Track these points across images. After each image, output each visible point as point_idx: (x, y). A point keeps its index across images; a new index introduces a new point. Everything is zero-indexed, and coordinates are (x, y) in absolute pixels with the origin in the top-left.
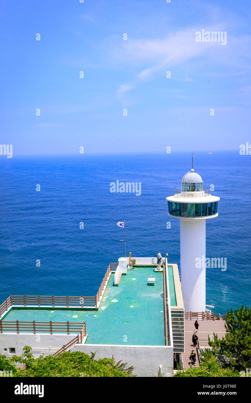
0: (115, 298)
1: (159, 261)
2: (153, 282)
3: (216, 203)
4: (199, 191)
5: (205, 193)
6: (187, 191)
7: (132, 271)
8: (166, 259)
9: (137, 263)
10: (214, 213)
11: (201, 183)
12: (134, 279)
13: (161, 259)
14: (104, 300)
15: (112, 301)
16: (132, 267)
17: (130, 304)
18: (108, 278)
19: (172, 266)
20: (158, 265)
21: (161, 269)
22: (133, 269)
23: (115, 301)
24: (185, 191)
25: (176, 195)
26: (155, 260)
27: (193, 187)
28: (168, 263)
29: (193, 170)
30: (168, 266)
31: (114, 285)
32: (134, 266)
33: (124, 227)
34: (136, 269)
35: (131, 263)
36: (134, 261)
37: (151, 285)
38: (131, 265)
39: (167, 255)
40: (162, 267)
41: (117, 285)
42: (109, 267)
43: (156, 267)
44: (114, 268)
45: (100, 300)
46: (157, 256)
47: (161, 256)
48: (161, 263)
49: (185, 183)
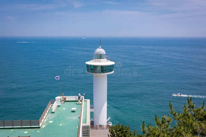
0: (51, 120)
1: (79, 98)
2: (74, 110)
3: (113, 65)
4: (104, 59)
5: (107, 60)
6: (97, 59)
7: (64, 104)
8: (84, 97)
9: (67, 99)
10: (112, 71)
11: (105, 54)
12: (64, 109)
13: (80, 97)
14: (45, 122)
15: (49, 122)
16: (64, 102)
17: (60, 123)
18: (49, 109)
19: (87, 101)
20: (79, 100)
21: (81, 103)
22: (65, 103)
23: (51, 122)
24: (96, 59)
25: (91, 61)
26: (77, 97)
27: (100, 57)
28: (84, 99)
29: (100, 47)
30: (84, 101)
31: (52, 113)
32: (65, 101)
33: (59, 79)
34: (66, 103)
35: (63, 99)
36: (65, 99)
37: (73, 112)
38: (63, 101)
39: (84, 94)
40: (81, 101)
41: (54, 113)
42: (50, 102)
43: (77, 101)
44: (53, 103)
45: (42, 122)
46: (78, 95)
47: (80, 95)
48: (81, 99)
49: (96, 54)
